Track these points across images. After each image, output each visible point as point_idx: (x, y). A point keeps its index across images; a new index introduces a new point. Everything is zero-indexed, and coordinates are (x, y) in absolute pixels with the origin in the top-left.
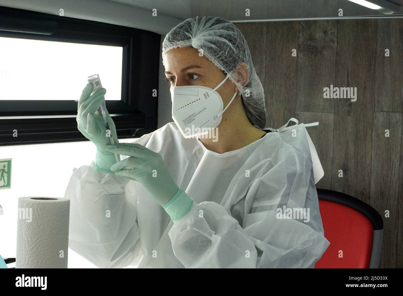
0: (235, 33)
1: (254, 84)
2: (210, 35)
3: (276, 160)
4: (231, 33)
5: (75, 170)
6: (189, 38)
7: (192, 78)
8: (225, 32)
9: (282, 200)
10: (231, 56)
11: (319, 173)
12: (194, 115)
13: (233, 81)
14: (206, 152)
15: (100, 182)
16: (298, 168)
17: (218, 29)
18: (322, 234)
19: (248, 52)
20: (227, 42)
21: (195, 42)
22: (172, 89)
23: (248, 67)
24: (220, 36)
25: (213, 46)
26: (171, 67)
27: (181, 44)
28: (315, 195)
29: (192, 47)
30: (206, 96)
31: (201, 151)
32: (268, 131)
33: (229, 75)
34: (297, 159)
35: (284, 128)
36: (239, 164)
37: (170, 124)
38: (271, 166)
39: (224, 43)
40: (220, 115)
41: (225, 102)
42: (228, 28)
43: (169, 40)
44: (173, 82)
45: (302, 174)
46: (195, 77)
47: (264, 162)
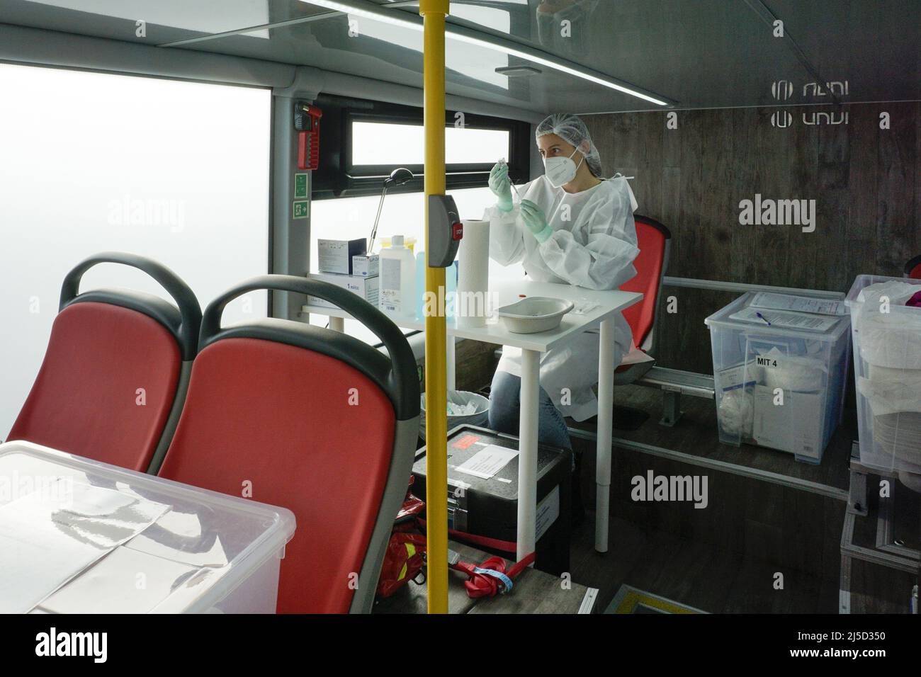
0: (579, 122)
1: (592, 151)
2: (564, 125)
3: (607, 199)
4: (576, 122)
5: (486, 209)
6: (551, 128)
7: (555, 151)
8: (573, 122)
9: (610, 225)
10: (578, 136)
11: (635, 206)
12: (559, 174)
13: (580, 151)
14: (566, 193)
15: (501, 217)
16: (620, 205)
17: (568, 121)
18: (636, 246)
19: (587, 132)
20: (575, 129)
21: (556, 131)
22: (544, 160)
23: (588, 142)
24: (570, 125)
25: (566, 132)
26: (542, 145)
27: (547, 132)
28: (632, 219)
29: (553, 134)
30: (565, 162)
31: (562, 194)
32: (603, 180)
33: (577, 148)
34: (620, 199)
35: (612, 179)
36: (586, 199)
37: (543, 176)
38: (604, 203)
39: (573, 130)
40: (574, 173)
41: (577, 165)
42: (574, 120)
43: (539, 130)
44: (544, 154)
45: (622, 209)
46: (557, 150)
47: (600, 200)
